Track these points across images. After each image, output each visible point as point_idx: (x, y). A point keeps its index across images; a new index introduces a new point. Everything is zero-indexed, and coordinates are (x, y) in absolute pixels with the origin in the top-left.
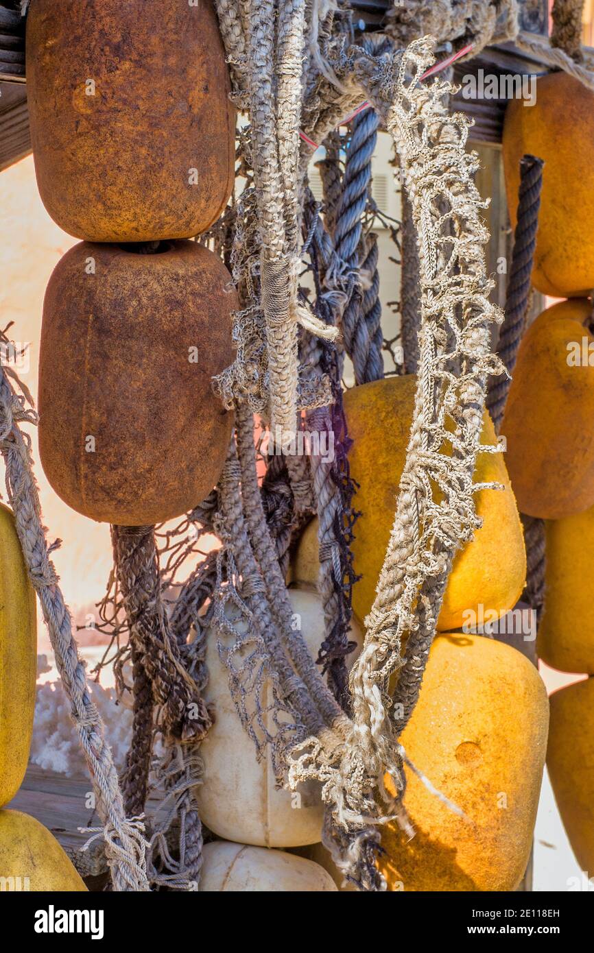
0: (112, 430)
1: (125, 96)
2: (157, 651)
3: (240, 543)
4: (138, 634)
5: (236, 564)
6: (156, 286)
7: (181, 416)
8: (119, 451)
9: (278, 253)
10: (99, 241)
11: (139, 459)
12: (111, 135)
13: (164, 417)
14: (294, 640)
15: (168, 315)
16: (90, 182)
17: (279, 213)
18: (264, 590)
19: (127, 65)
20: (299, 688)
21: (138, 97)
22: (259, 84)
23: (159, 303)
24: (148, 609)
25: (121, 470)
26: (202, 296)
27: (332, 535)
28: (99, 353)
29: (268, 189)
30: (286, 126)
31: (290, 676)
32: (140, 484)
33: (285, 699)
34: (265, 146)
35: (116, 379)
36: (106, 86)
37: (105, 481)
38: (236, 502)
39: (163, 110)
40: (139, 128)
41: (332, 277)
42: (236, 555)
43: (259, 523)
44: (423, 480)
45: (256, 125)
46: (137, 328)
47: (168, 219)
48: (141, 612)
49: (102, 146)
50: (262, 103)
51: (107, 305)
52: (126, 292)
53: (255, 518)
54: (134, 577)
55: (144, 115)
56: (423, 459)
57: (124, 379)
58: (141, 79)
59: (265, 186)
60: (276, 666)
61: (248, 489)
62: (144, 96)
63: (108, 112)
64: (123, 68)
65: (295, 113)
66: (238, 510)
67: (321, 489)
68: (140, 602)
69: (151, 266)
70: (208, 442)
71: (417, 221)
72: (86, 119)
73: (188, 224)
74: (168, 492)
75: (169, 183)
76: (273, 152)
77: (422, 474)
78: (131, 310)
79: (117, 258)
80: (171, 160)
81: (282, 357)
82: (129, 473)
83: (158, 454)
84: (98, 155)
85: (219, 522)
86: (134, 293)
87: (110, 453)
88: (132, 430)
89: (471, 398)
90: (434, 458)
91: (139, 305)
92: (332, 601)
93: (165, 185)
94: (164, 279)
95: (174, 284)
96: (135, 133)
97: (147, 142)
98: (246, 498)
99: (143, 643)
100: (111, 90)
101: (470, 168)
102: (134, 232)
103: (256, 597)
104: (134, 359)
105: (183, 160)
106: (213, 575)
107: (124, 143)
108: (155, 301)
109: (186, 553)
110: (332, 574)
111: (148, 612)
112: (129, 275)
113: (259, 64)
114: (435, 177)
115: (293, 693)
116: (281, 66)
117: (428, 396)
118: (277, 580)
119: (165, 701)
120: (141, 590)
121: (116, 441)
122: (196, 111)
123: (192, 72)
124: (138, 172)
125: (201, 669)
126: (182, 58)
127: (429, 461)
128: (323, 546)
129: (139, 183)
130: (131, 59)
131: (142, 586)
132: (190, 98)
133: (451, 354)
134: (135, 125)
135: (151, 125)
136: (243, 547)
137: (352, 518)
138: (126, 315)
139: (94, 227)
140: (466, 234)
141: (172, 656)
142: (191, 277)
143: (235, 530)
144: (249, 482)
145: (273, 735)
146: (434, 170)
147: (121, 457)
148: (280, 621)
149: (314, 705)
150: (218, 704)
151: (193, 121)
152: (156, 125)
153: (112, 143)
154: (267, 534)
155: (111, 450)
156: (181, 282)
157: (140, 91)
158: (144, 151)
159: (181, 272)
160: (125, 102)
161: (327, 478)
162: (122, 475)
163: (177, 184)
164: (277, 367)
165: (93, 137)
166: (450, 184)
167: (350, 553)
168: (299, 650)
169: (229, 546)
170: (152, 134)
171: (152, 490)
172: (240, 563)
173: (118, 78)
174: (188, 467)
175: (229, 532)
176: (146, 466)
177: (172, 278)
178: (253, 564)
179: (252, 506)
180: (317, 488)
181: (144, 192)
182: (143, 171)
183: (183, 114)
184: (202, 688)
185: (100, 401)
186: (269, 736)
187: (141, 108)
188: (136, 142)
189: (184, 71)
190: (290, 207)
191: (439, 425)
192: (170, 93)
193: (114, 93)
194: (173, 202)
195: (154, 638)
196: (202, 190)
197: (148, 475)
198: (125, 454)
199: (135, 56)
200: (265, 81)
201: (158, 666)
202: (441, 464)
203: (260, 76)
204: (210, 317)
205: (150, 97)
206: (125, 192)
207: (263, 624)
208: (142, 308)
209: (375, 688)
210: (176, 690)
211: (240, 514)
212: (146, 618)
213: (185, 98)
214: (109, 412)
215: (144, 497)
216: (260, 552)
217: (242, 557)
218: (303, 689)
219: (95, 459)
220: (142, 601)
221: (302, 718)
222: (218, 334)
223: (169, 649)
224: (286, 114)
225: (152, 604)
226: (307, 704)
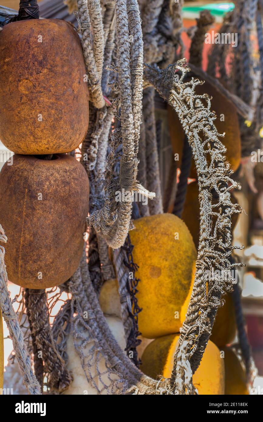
0: (35, 244)
1: (44, 85)
2: (48, 348)
3: (82, 296)
4: (39, 340)
5: (81, 305)
6: (57, 175)
7: (67, 236)
8: (39, 254)
9: (131, 158)
10: (28, 154)
11: (48, 257)
12: (38, 104)
13: (60, 237)
14: (111, 340)
15: (63, 189)
16: (27, 126)
17: (132, 140)
18: (95, 317)
19: (45, 71)
20: (119, 363)
21: (50, 86)
22: (125, 79)
23: (59, 183)
24: (44, 328)
25: (39, 263)
26: (77, 179)
27: (126, 290)
28: (30, 207)
29: (129, 129)
30: (137, 99)
31: (113, 357)
32: (47, 269)
33: (112, 368)
34: (128, 108)
35: (38, 220)
36: (35, 81)
37: (31, 268)
38: (79, 276)
39: (62, 92)
40: (51, 100)
41: (117, 171)
42: (80, 301)
43: (89, 286)
44: (209, 263)
45: (123, 98)
46: (49, 195)
47: (62, 144)
48: (41, 330)
49: (33, 109)
50: (126, 88)
51: (35, 185)
52: (43, 178)
53: (87, 283)
54: (38, 314)
55: (53, 94)
56: (208, 253)
57: (42, 219)
58: (52, 77)
59: (128, 127)
60: (105, 352)
61: (83, 270)
62: (53, 85)
63: (37, 93)
64: (44, 72)
65: (141, 93)
66: (80, 280)
67: (119, 269)
68: (40, 325)
69: (54, 166)
70: (78, 248)
71: (192, 143)
72: (26, 96)
73: (70, 145)
74: (60, 273)
75: (64, 127)
76: (131, 111)
77: (208, 260)
78: (46, 186)
79: (37, 162)
80: (65, 115)
81: (128, 207)
82: (42, 264)
83: (56, 255)
84: (31, 113)
85: (71, 286)
86: (47, 179)
87: (34, 255)
88: (45, 243)
89: (225, 224)
90: (213, 253)
91: (50, 184)
92: (128, 321)
93: (62, 128)
94: (60, 172)
95: (65, 174)
96: (49, 103)
97: (55, 107)
98: (83, 274)
99: (41, 344)
100: (38, 83)
101: (213, 118)
102: (47, 150)
103: (92, 321)
104: (47, 210)
105: (70, 116)
106: (69, 311)
107: (44, 108)
108: (57, 182)
109: (56, 302)
110: (128, 308)
111: (44, 330)
112: (44, 170)
113: (125, 69)
114: (199, 123)
115: (116, 365)
116: (134, 71)
117: (207, 224)
118: (100, 312)
119: (51, 371)
120: (41, 320)
121: (37, 249)
122: (75, 92)
123: (74, 74)
124: (51, 121)
125: (65, 355)
126: (70, 68)
127: (211, 254)
128: (122, 296)
129: (51, 127)
130: (47, 68)
131: (42, 318)
132: (73, 87)
133: (217, 204)
134: (49, 99)
135: (56, 99)
136: (84, 297)
137: (136, 282)
138: (44, 189)
139: (28, 148)
140: (215, 149)
141: (55, 350)
142: (72, 171)
143: (79, 289)
144: (84, 266)
145: (108, 385)
146: (198, 120)
147: (39, 256)
148: (103, 331)
149: (128, 371)
150: (74, 371)
151: (74, 97)
152: (59, 99)
153: (38, 107)
154: (93, 291)
155: (35, 253)
156: (68, 173)
157: (51, 83)
158: (53, 112)
159: (67, 168)
160: (44, 88)
161: (122, 264)
162: (39, 265)
163: (67, 127)
164: (125, 212)
165: (29, 104)
166: (205, 126)
167: (136, 299)
168: (115, 345)
169: (77, 297)
170: (57, 103)
171: (53, 272)
172: (82, 305)
173: (41, 77)
174: (69, 260)
175: (77, 290)
176: (51, 260)
177: (64, 171)
178: (88, 305)
179: (86, 278)
180: (117, 269)
181: (53, 131)
182: (53, 121)
183: (70, 94)
184: (66, 364)
185: (30, 230)
186: (105, 386)
187: (52, 91)
188: (50, 107)
189: (71, 74)
190: (136, 137)
191: (214, 237)
192: (65, 84)
193: (39, 84)
194: (66, 136)
195: (47, 342)
196: (78, 130)
197: (51, 265)
198: (42, 255)
199: (49, 67)
200: (127, 78)
201: (48, 355)
202: (216, 255)
203: (126, 75)
204: (81, 189)
205: (56, 86)
206: (44, 131)
207: (96, 333)
208: (51, 186)
209: (188, 362)
210: (57, 366)
211: (81, 282)
212: (43, 332)
213: (71, 86)
214: (34, 235)
215: (49, 275)
216: (91, 300)
217: (83, 302)
218: (121, 363)
219: (27, 258)
220: (42, 325)
221: (124, 376)
222: (84, 197)
223: (54, 347)
224: (137, 93)
225: (46, 326)
226: (124, 370)
